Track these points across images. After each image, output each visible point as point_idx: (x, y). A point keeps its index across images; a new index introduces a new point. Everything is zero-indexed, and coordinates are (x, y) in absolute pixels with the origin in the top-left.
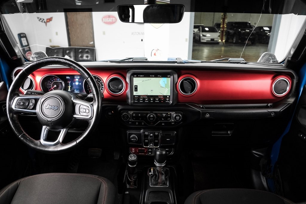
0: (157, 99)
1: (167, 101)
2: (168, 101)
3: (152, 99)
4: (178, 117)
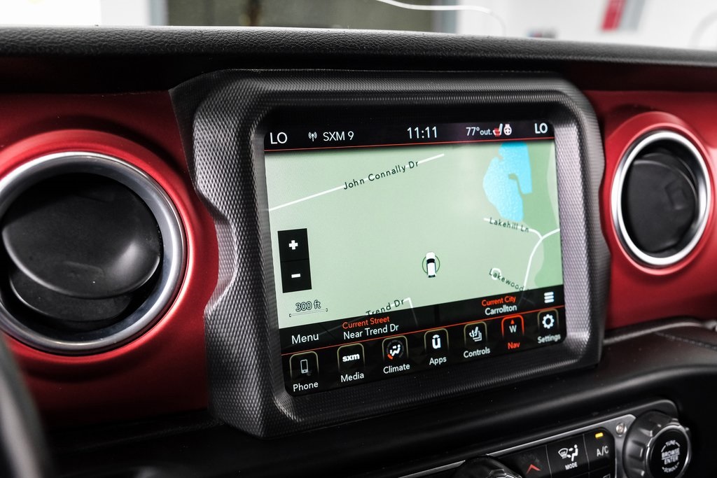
0: (476, 334)
1: (545, 332)
2: (552, 332)
3: (439, 340)
4: (673, 452)
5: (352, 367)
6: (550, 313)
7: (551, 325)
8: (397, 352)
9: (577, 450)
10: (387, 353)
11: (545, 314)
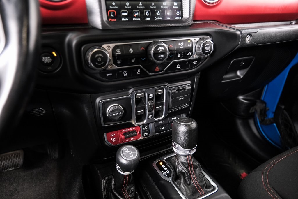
0: (158, 13)
1: (177, 16)
2: (179, 16)
3: (148, 13)
4: (208, 47)
5: (125, 17)
6: (179, 11)
7: (179, 14)
8: (137, 15)
9: (183, 44)
10: (134, 14)
11: (177, 11)
